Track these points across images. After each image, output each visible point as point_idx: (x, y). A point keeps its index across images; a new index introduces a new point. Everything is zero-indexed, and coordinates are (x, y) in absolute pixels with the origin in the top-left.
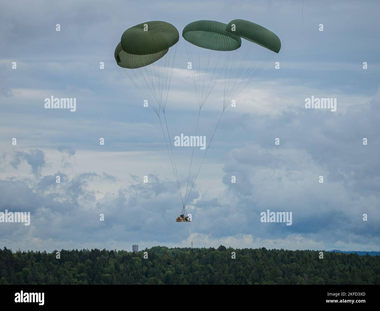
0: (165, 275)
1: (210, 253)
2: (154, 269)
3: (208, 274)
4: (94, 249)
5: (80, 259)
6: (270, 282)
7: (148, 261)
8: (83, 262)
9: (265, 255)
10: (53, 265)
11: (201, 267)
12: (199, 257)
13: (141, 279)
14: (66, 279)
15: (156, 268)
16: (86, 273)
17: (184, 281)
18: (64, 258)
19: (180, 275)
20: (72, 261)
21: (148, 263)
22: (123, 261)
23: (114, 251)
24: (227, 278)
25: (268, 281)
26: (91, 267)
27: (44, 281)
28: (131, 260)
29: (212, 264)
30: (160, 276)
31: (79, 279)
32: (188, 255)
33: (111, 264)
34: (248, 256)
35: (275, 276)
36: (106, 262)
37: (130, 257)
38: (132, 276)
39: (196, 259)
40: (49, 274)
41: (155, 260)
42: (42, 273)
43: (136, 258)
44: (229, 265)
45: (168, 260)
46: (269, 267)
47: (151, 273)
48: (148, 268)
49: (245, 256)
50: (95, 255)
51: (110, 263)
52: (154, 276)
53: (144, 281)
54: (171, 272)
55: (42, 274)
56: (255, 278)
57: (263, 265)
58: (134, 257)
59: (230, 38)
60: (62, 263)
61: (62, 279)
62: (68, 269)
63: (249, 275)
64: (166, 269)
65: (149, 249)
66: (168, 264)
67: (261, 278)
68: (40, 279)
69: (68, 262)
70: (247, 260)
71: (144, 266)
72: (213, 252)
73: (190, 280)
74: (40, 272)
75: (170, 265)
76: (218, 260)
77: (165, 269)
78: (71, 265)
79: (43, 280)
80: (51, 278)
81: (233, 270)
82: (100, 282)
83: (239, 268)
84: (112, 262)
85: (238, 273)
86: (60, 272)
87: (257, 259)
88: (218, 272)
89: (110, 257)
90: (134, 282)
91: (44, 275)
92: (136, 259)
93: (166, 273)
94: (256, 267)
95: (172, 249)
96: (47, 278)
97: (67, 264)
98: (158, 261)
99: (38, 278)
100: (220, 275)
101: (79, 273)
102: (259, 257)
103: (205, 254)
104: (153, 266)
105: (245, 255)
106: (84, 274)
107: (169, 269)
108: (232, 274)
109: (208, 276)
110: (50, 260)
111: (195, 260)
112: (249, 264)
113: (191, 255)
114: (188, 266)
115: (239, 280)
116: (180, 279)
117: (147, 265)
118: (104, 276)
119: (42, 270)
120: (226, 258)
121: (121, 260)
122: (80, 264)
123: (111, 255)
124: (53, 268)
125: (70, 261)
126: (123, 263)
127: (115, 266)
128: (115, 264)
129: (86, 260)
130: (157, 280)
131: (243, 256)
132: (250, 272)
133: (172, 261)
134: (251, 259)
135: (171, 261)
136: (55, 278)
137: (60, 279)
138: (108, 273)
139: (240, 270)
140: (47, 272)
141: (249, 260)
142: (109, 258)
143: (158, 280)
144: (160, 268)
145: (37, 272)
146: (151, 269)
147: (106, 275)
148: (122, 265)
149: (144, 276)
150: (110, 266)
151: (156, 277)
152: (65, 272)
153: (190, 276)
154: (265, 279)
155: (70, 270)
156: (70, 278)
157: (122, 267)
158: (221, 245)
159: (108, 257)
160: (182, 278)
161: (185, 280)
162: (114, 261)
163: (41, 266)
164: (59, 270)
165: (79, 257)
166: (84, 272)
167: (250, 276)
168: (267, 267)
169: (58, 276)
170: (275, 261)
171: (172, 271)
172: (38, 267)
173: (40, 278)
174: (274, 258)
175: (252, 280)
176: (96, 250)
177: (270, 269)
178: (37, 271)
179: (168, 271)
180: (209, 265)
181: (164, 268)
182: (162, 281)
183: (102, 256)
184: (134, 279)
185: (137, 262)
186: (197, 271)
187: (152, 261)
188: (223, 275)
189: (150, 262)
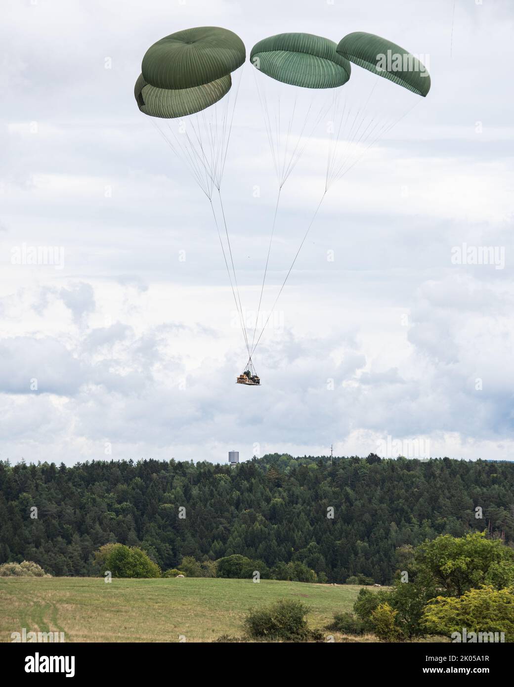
0: (270, 506)
1: (350, 468)
2: (251, 494)
3: (344, 504)
4: (148, 460)
5: (123, 477)
6: (450, 519)
7: (243, 481)
8: (127, 483)
9: (447, 472)
10: (74, 487)
11: (333, 492)
12: (333, 474)
13: (227, 513)
14: (96, 513)
15: (255, 492)
16: (131, 503)
17: (301, 516)
18: (94, 476)
19: (294, 505)
20: (108, 482)
21: (242, 484)
22: (199, 481)
23: (190, 462)
24: (376, 511)
25: (446, 517)
26: (140, 491)
27: (55, 516)
28: (211, 480)
29: (353, 487)
30: (260, 507)
31: (118, 512)
32: (313, 470)
33: (177, 487)
34: (417, 472)
35: (460, 509)
36: (167, 483)
37: (211, 474)
38: (211, 507)
39: (327, 477)
40: (66, 504)
41: (255, 479)
42: (53, 502)
43: (222, 475)
44: (382, 489)
45: (277, 479)
46: (449, 492)
47: (246, 503)
48: (242, 494)
49: (412, 472)
50: (149, 471)
51: (174, 484)
52: (250, 507)
53: (232, 516)
54: (279, 500)
55: (52, 504)
56: (425, 513)
57: (440, 488)
58: (218, 473)
59: (333, 65)
60: (91, 485)
61: (88, 513)
62: (100, 496)
63: (414, 505)
64: (273, 495)
65: (259, 458)
66: (276, 486)
67: (435, 512)
68: (50, 513)
69: (102, 483)
70: (414, 480)
71: (234, 489)
72: (357, 465)
73: (311, 514)
74: (50, 500)
75: (280, 488)
76: (364, 480)
77: (270, 495)
78: (106, 488)
79: (54, 514)
80: (68, 511)
81: (387, 497)
82: (156, 518)
83: (399, 494)
84: (178, 483)
85: (395, 502)
86: (85, 501)
87: (432, 477)
88: (361, 501)
89: (177, 473)
90: (215, 518)
91: (56, 505)
92: (220, 477)
93: (272, 501)
94: (428, 492)
95: (298, 458)
96: (61, 512)
97: (99, 486)
98: (260, 480)
99: (46, 511)
100: (363, 506)
101: (120, 502)
102: (437, 475)
103: (343, 469)
104: (250, 490)
105: (412, 470)
106: (128, 503)
107: (277, 495)
108: (385, 505)
109: (343, 507)
110: (69, 479)
111: (325, 478)
112: (417, 487)
113: (318, 471)
114: (310, 490)
115: (397, 514)
116: (294, 513)
117: (241, 487)
118: (163, 508)
119: (53, 497)
120: (378, 476)
121: (195, 479)
122: (121, 487)
123: (178, 471)
124: (72, 493)
125: (105, 481)
126: (199, 485)
127: (184, 489)
128: (184, 486)
129: (133, 479)
130: (255, 515)
131: (409, 473)
132: (417, 500)
133: (284, 482)
134: (422, 478)
135: (283, 480)
136: (75, 512)
137: (84, 513)
138: (170, 502)
139: (399, 497)
140: (63, 501)
141: (417, 479)
142: (175, 476)
143: (257, 515)
144: (262, 494)
145: (44, 501)
146: (246, 494)
147: (166, 505)
148: (197, 487)
149: (233, 508)
150: (175, 489)
151: (252, 510)
152: (94, 499)
153: (312, 508)
154: (440, 513)
155: (103, 497)
156: (102, 512)
157: (195, 491)
158: (372, 454)
159: (172, 474)
160: (299, 511)
161: (303, 514)
162: (182, 481)
163: (52, 490)
164: (84, 496)
165: (122, 474)
166: (129, 501)
167: (416, 508)
168: (446, 491)
169: (82, 507)
170: (464, 481)
171: (283, 498)
172: (48, 491)
173: (49, 511)
174: (461, 476)
175: (420, 515)
176: (151, 461)
177: (452, 495)
178: (45, 499)
179: (275, 498)
180: (348, 489)
181: (269, 493)
182: (264, 516)
183: (162, 471)
184: (215, 512)
185: (224, 483)
186: (325, 498)
187: (248, 482)
188: (368, 506)
189: (246, 482)
